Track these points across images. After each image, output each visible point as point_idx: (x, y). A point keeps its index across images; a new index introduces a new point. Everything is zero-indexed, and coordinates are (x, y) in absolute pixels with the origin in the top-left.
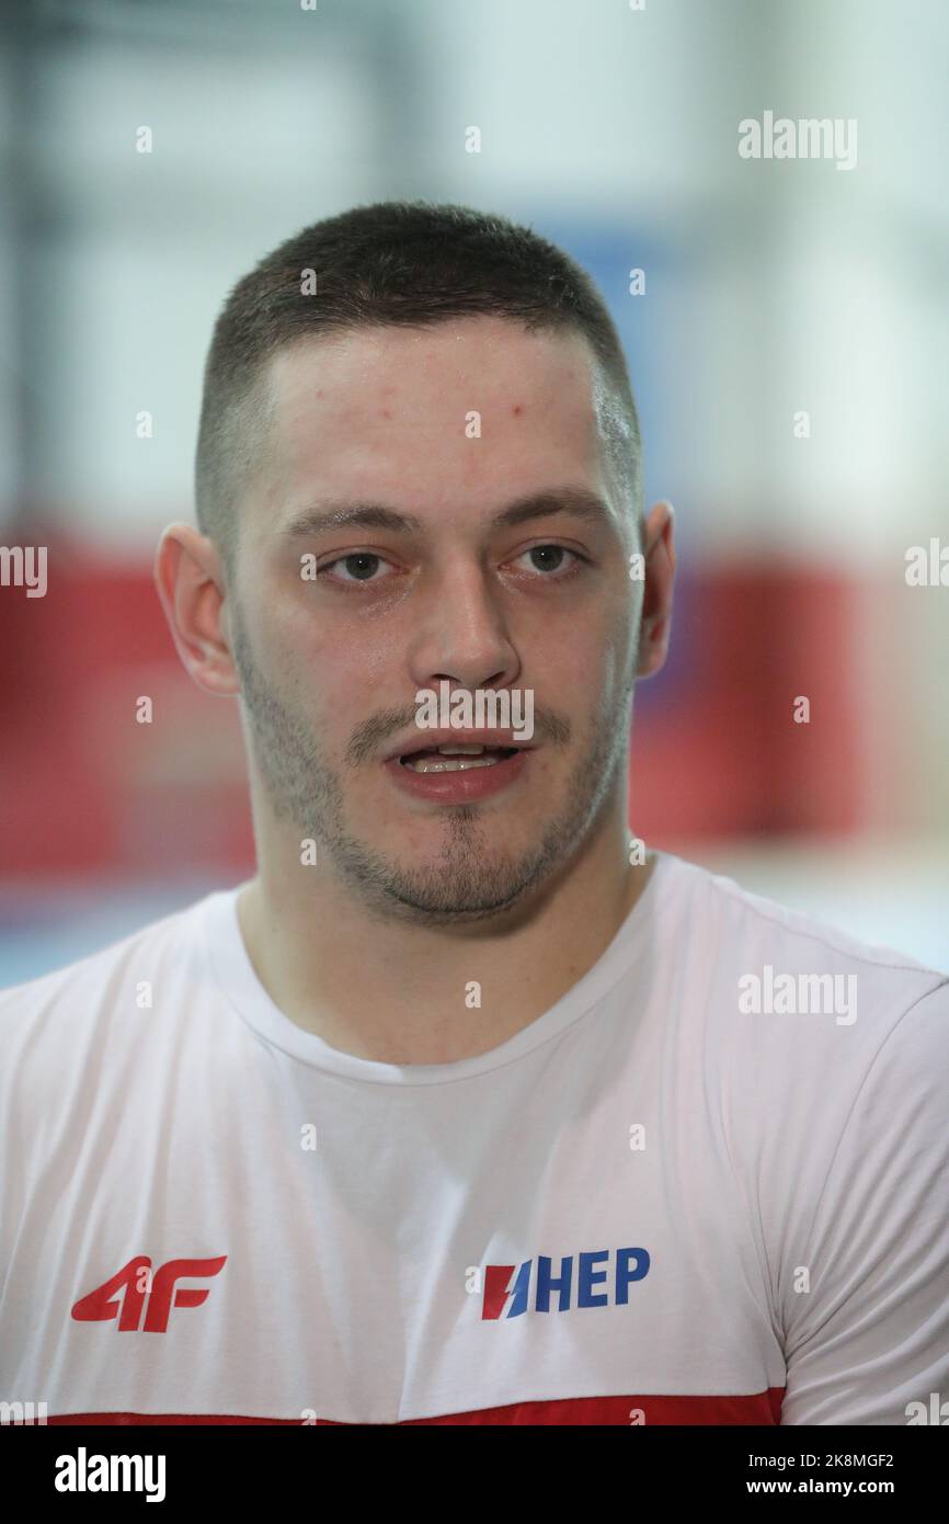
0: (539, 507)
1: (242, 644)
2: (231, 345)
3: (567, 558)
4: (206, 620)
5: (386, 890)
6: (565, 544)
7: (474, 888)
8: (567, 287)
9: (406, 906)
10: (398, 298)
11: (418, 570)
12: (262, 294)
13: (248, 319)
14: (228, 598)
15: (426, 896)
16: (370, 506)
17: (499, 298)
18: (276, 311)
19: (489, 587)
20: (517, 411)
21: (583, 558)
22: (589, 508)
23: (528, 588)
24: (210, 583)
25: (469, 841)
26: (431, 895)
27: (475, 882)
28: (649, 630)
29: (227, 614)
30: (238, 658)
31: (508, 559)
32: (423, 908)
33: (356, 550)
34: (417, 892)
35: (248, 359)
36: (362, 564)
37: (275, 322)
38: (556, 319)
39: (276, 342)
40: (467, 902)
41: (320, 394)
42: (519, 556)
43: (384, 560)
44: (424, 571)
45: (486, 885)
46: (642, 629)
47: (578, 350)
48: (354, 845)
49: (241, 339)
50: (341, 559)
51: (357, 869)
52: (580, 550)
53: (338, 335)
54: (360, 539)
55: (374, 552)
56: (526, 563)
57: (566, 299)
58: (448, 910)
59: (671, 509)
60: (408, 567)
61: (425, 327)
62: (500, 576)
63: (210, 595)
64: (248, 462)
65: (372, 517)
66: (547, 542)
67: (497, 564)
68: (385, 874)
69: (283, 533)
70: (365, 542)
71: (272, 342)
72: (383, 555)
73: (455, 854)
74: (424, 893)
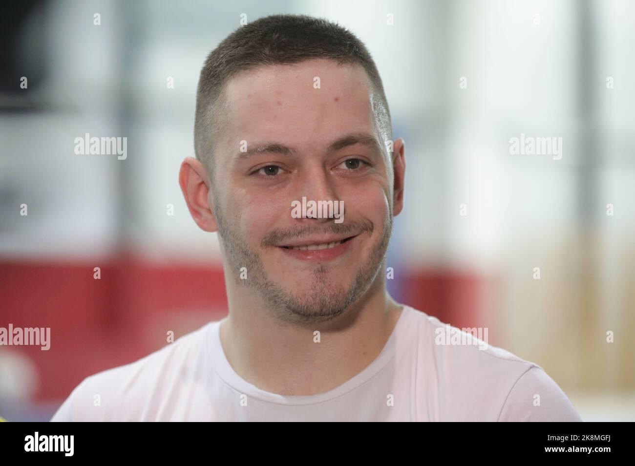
0: (347, 142)
1: (218, 207)
2: (208, 79)
3: (361, 164)
4: (201, 200)
5: (287, 307)
6: (359, 158)
7: (328, 303)
8: (355, 47)
9: (296, 315)
10: (282, 53)
11: (296, 171)
12: (222, 56)
13: (216, 67)
14: (211, 189)
15: (305, 307)
16: (274, 143)
17: (326, 51)
18: (228, 62)
19: (327, 176)
20: (336, 100)
21: (367, 163)
22: (370, 142)
23: (343, 176)
24: (203, 183)
25: (324, 282)
26: (307, 307)
27: (328, 299)
28: (397, 196)
29: (211, 195)
30: (216, 214)
31: (335, 166)
32: (304, 315)
33: (269, 164)
34: (301, 307)
35: (216, 84)
36: (271, 170)
37: (228, 67)
38: (351, 60)
39: (228, 76)
40: (324, 310)
41: (249, 96)
42: (341, 164)
43: (281, 168)
44: (299, 172)
45: (333, 302)
46: (394, 195)
47: (361, 73)
48: (272, 285)
49: (213, 76)
50: (262, 168)
51: (274, 298)
52: (365, 160)
53: (256, 70)
54: (270, 159)
55: (277, 164)
56: (344, 166)
57: (355, 52)
58: (316, 314)
59: (403, 142)
60: (291, 170)
61: (294, 64)
62: (332, 172)
63: (203, 188)
64: (219, 129)
65: (274, 148)
66: (352, 157)
67: (330, 168)
68: (286, 298)
69: (235, 158)
70: (272, 160)
71: (227, 76)
72: (280, 166)
73: (318, 287)
74: (304, 307)
